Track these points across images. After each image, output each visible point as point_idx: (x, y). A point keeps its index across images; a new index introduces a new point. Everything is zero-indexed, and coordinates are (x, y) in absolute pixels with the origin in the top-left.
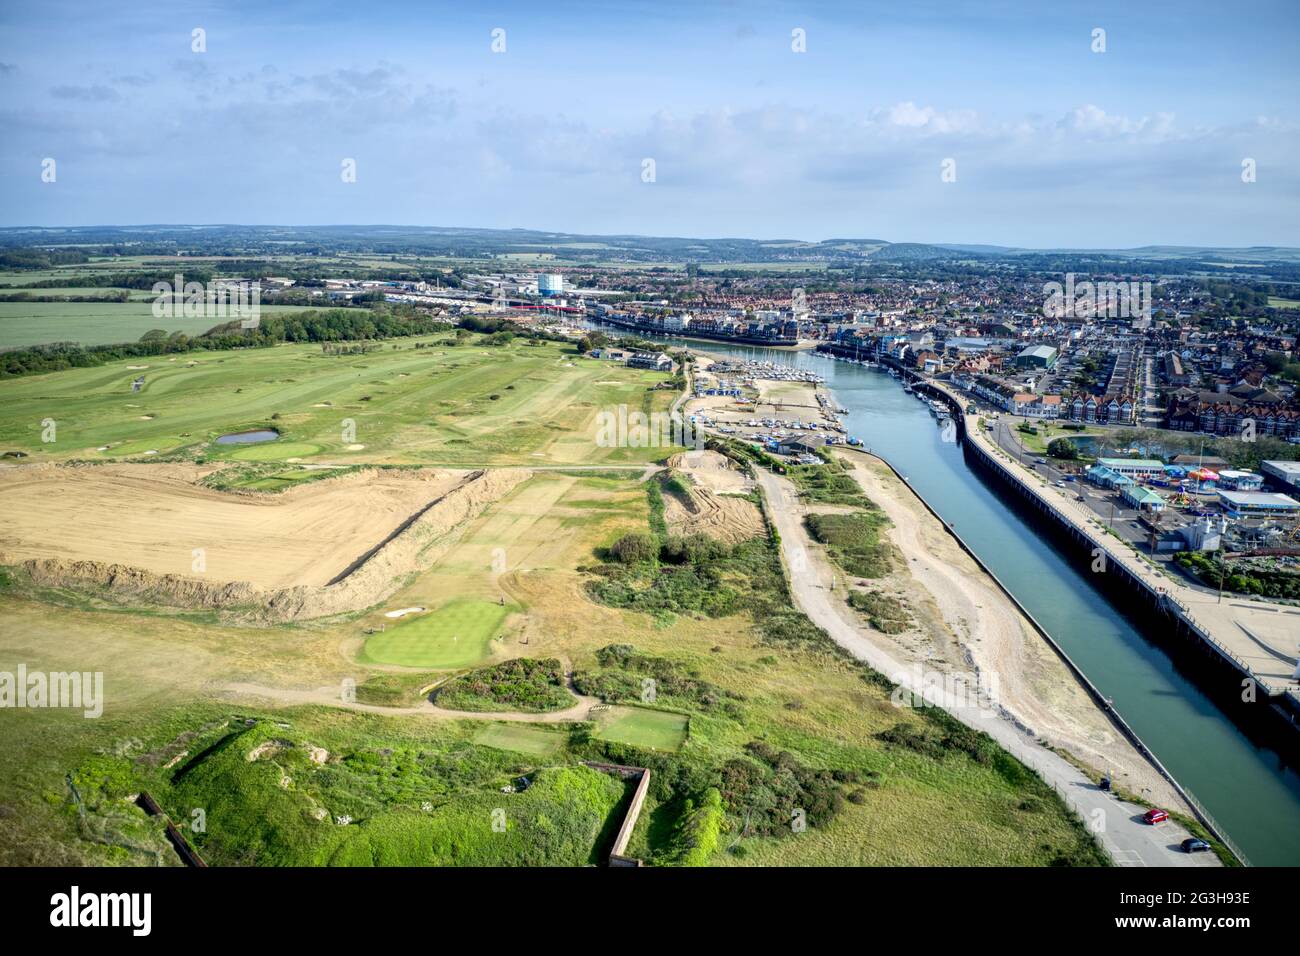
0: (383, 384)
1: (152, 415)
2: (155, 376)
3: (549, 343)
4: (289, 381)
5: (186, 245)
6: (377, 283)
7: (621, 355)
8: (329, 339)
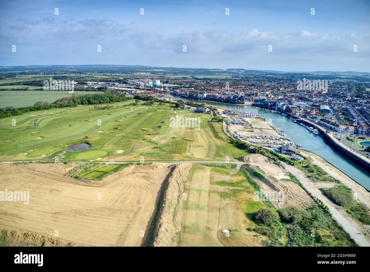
0: (119, 121)
1: (42, 137)
2: (41, 119)
3: (166, 104)
4: (86, 121)
5: (43, 71)
6: (103, 83)
7: (190, 108)
8: (95, 104)
